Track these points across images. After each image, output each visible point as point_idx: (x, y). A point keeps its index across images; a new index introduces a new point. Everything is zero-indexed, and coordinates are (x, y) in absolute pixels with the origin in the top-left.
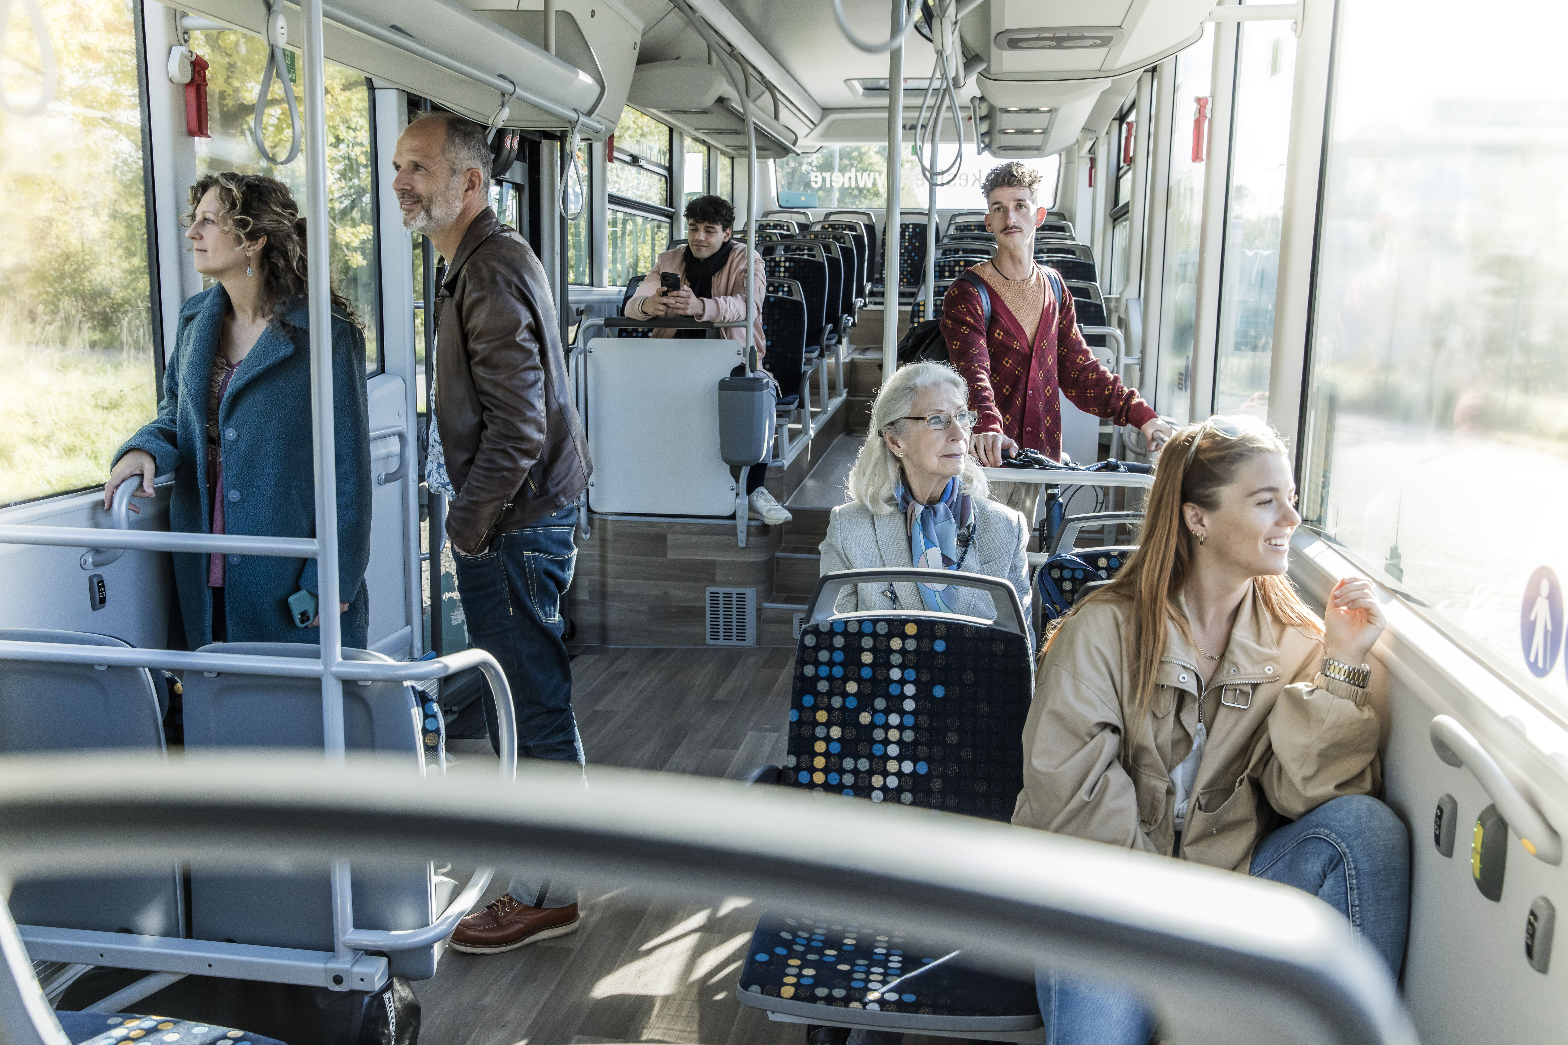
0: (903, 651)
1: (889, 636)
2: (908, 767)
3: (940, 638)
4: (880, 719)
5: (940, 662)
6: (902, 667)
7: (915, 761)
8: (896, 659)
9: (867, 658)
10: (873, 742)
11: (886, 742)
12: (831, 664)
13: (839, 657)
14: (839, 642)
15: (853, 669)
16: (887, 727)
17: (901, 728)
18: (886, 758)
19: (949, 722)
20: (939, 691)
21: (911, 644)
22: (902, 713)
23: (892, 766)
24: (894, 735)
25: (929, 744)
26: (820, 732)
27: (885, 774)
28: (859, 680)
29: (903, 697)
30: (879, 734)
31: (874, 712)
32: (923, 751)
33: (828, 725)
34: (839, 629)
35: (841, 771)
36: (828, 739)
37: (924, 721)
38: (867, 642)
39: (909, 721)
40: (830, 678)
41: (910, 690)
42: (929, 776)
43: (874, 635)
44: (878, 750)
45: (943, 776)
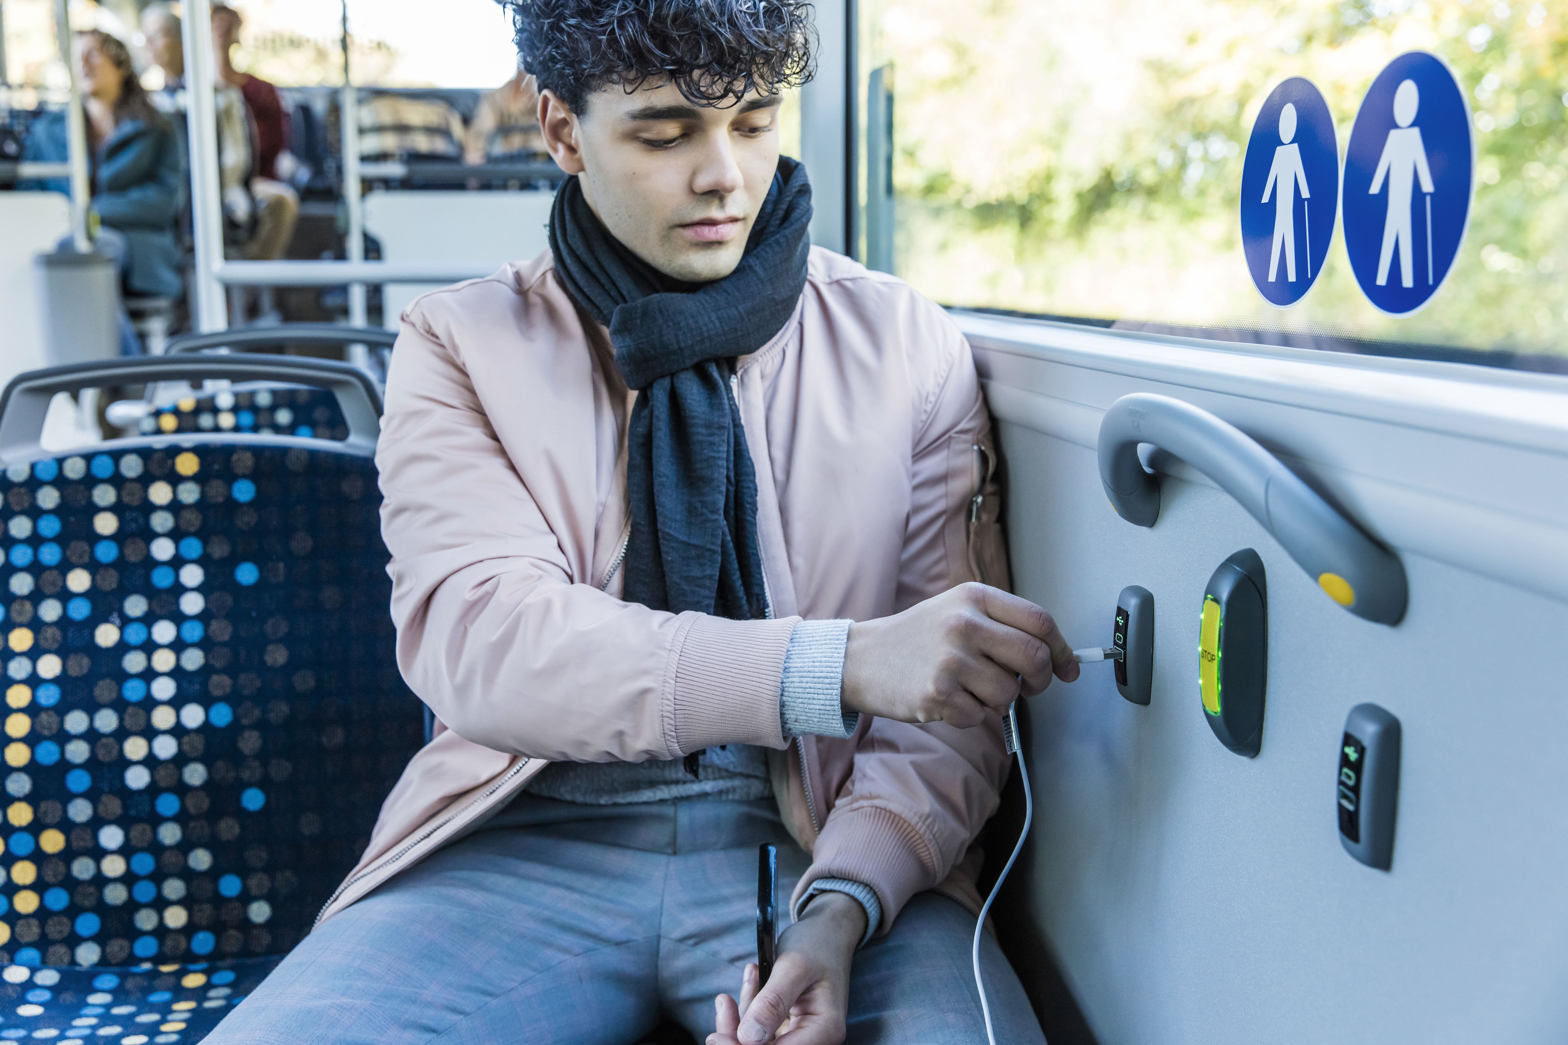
0: (175, 507)
1: (146, 480)
2: (193, 716)
3: (245, 476)
4: (135, 634)
5: (246, 520)
6: (176, 535)
7: (207, 702)
8: (161, 521)
9: (106, 524)
10: (123, 676)
11: (149, 675)
12: (35, 540)
13: (50, 526)
14: (48, 498)
15: (79, 547)
16: (149, 647)
17: (178, 646)
18: (150, 703)
19: (268, 627)
20: (247, 574)
21: (190, 492)
22: (179, 618)
23: (163, 718)
24: (164, 660)
25: (232, 670)
26: (18, 668)
27: (150, 733)
28: (93, 567)
29: (179, 589)
30: (134, 662)
31: (125, 621)
32: (220, 683)
33: (34, 654)
34: (47, 473)
35: (63, 738)
36: (34, 681)
37: (222, 630)
38: (105, 495)
39: (193, 632)
40: (35, 568)
41: (192, 575)
42: (235, 728)
43: (117, 480)
44: (133, 691)
45: (261, 726)
